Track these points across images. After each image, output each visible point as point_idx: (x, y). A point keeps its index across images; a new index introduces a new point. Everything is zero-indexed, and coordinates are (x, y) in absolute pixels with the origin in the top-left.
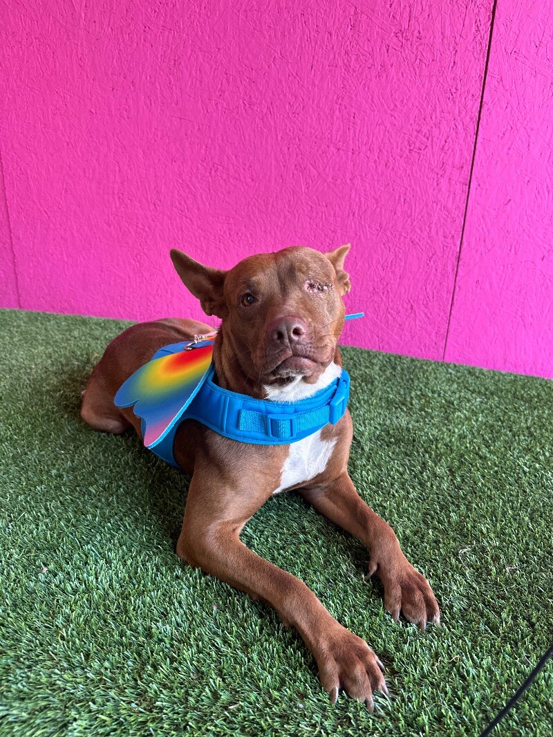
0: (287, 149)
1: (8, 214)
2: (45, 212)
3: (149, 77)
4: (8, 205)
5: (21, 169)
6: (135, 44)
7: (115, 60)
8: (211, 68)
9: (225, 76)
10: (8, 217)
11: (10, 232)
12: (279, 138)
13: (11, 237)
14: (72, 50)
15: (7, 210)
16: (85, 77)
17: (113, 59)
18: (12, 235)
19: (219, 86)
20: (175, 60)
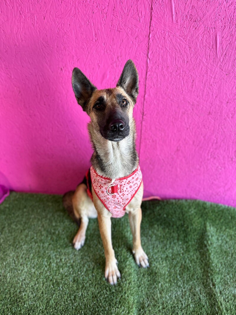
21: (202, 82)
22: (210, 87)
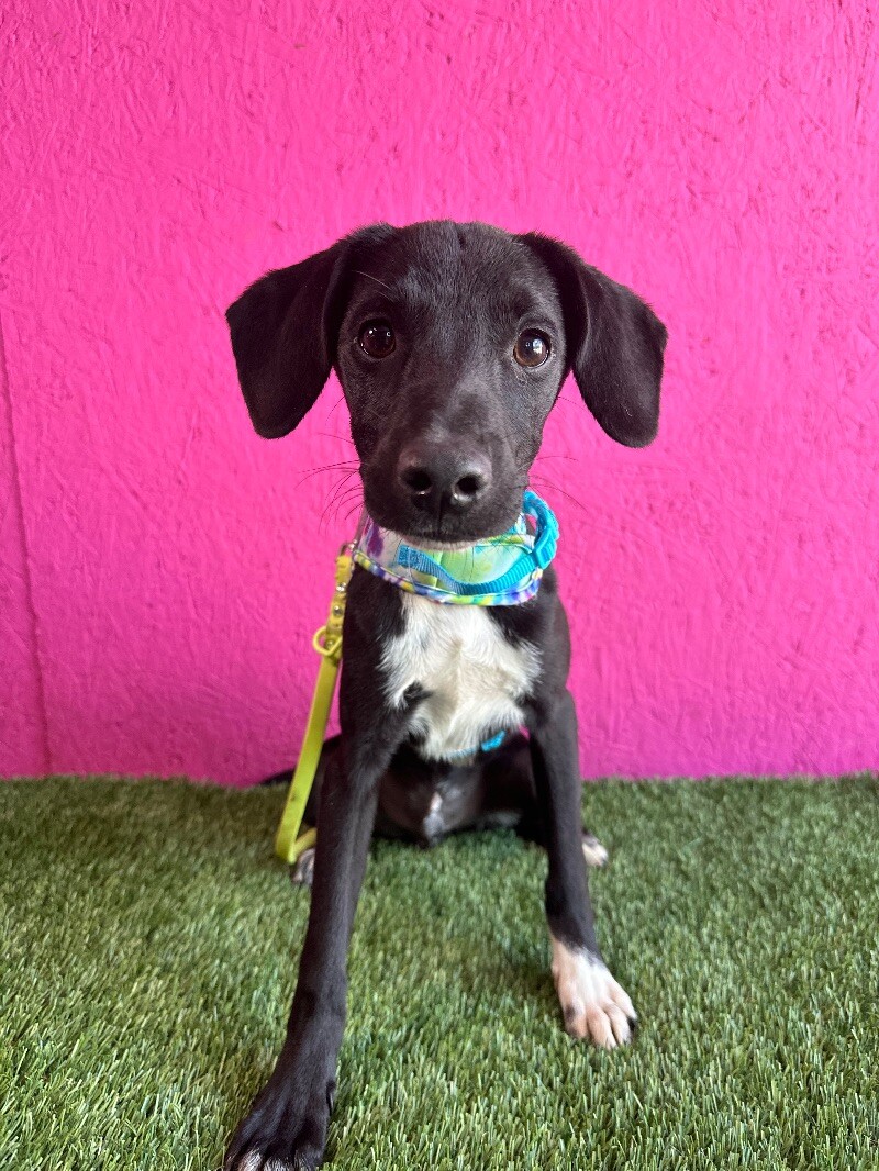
0: (798, 292)
1: (20, 509)
2: (135, 494)
3: (439, 137)
4: (22, 482)
5: (64, 386)
6: (403, 59)
7: (346, 98)
8: (606, 109)
9: (642, 128)
10: (20, 516)
11: (26, 554)
12: (780, 268)
13: (27, 570)
14: (226, 75)
15: (18, 498)
16: (262, 141)
17: (342, 93)
18: (30, 563)
19: (627, 151)
20: (510, 94)
21: (211, 87)
22: (249, 105)
